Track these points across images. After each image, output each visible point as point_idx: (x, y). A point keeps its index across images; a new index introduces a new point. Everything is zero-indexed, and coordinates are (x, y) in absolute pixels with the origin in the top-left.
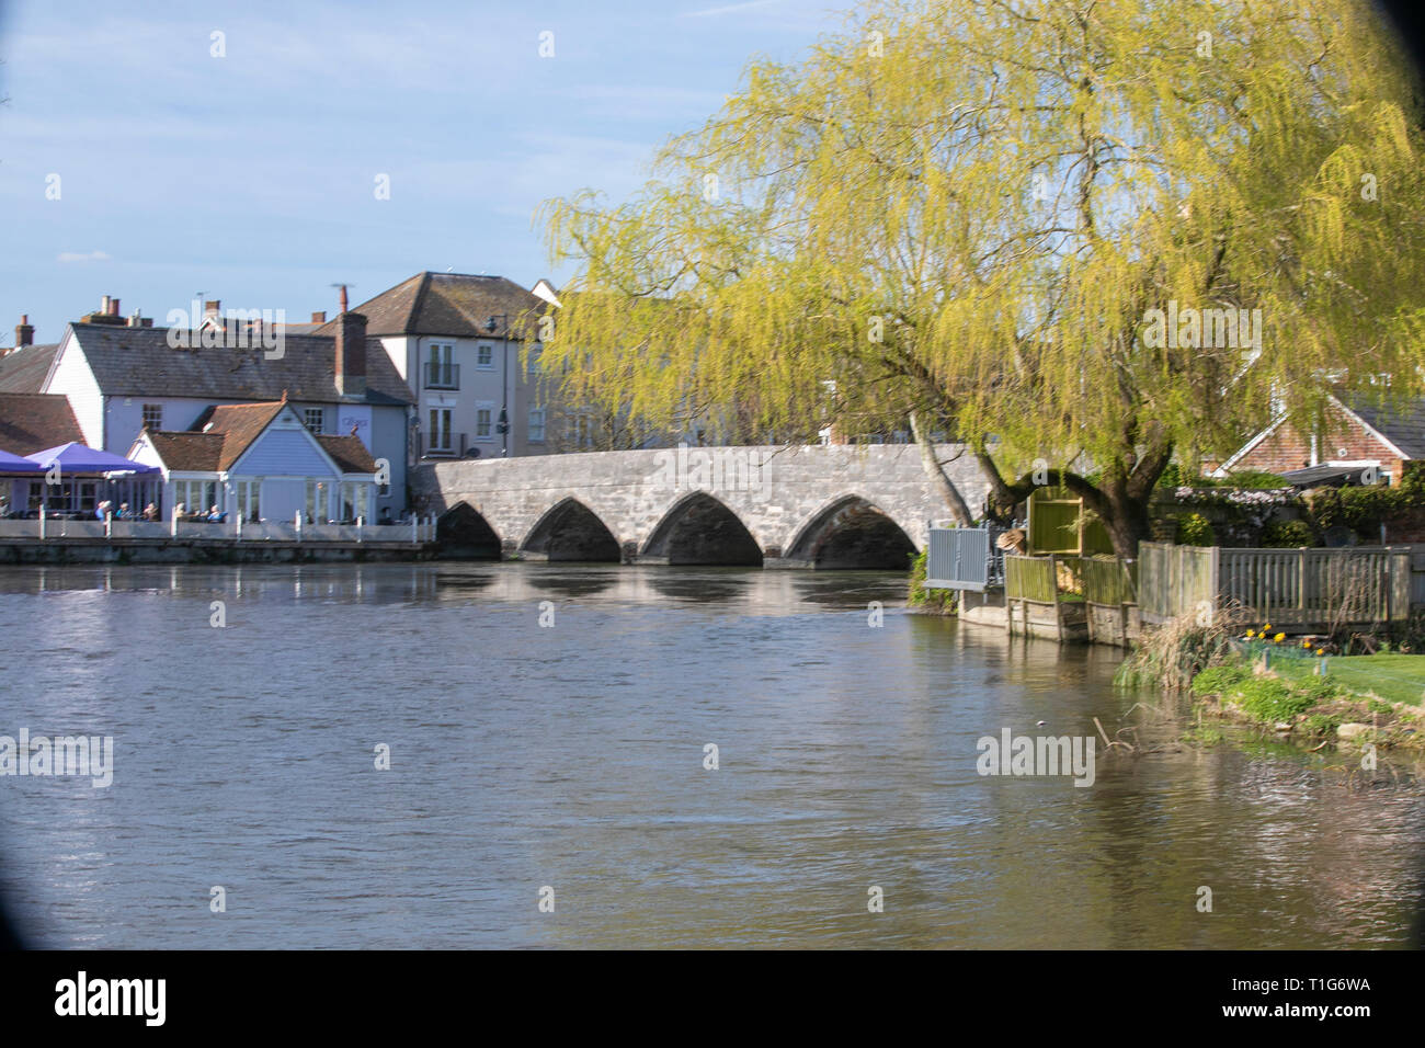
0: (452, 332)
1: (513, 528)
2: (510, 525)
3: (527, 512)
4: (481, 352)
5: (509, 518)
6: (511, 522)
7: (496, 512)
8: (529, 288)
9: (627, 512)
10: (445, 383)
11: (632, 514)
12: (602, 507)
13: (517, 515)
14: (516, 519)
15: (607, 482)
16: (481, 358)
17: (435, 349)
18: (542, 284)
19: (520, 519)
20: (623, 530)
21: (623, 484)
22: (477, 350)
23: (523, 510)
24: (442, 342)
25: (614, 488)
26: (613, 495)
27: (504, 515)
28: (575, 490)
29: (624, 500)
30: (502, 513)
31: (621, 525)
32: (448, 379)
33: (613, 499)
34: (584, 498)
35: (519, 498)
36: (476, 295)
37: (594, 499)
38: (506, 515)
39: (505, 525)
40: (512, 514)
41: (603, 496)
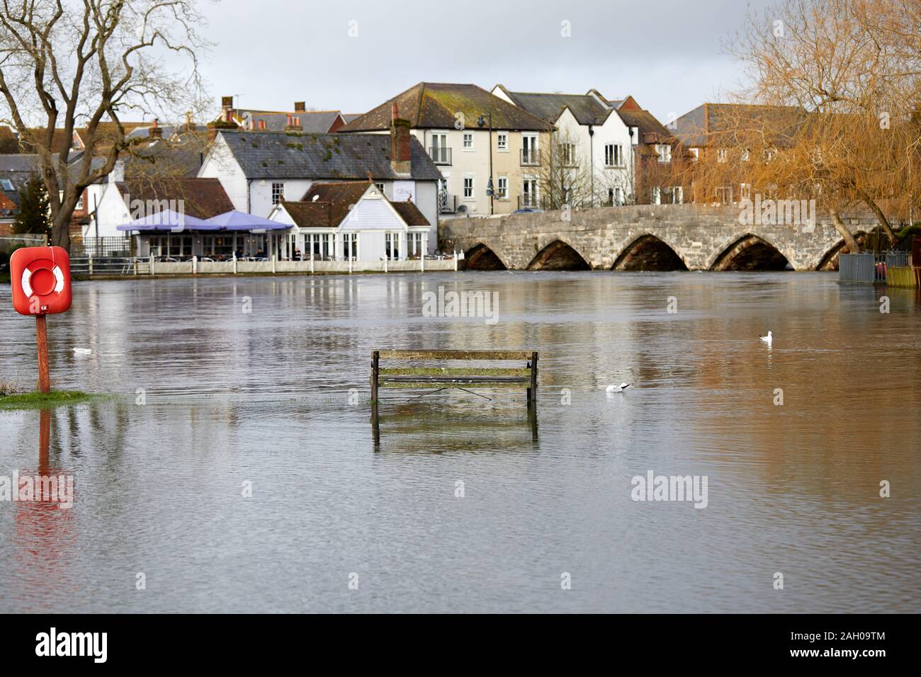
0: (446, 126)
1: (516, 260)
2: (513, 258)
3: (524, 249)
4: (466, 139)
5: (512, 253)
6: (514, 255)
7: (503, 249)
8: (488, 90)
9: (596, 248)
10: (442, 161)
11: (599, 249)
12: (578, 244)
13: (518, 251)
14: (517, 254)
15: (581, 228)
16: (465, 142)
17: (435, 137)
18: (498, 88)
19: (521, 254)
20: (593, 260)
21: (593, 230)
22: (462, 138)
23: (522, 248)
24: (439, 133)
25: (586, 231)
26: (586, 237)
27: (508, 252)
28: (559, 234)
29: (593, 240)
30: (507, 250)
31: (592, 256)
32: (444, 158)
33: (586, 240)
34: (564, 238)
35: (520, 239)
36: (457, 98)
37: (572, 239)
38: (510, 251)
39: (510, 258)
40: (515, 251)
41: (578, 237)
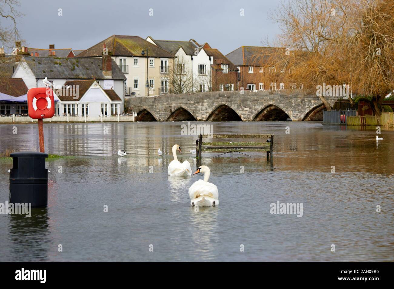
0: (126, 55)
1: (161, 117)
2: (160, 116)
3: (165, 112)
4: (135, 61)
5: (159, 114)
6: (160, 115)
7: (155, 112)
8: (145, 39)
9: (199, 111)
10: (124, 71)
11: (201, 111)
12: (191, 109)
13: (162, 113)
14: (162, 114)
15: (192, 102)
16: (135, 63)
17: (121, 60)
18: (149, 38)
19: (163, 114)
20: (198, 116)
21: (198, 103)
23: (164, 111)
24: (123, 58)
25: (194, 103)
26: (194, 106)
27: (158, 113)
28: (182, 104)
29: (198, 107)
30: (157, 112)
31: (197, 115)
33: (194, 107)
34: (184, 107)
35: (163, 107)
36: (130, 42)
37: (188, 107)
38: (159, 113)
39: (158, 116)
40: (161, 112)
41: (191, 106)
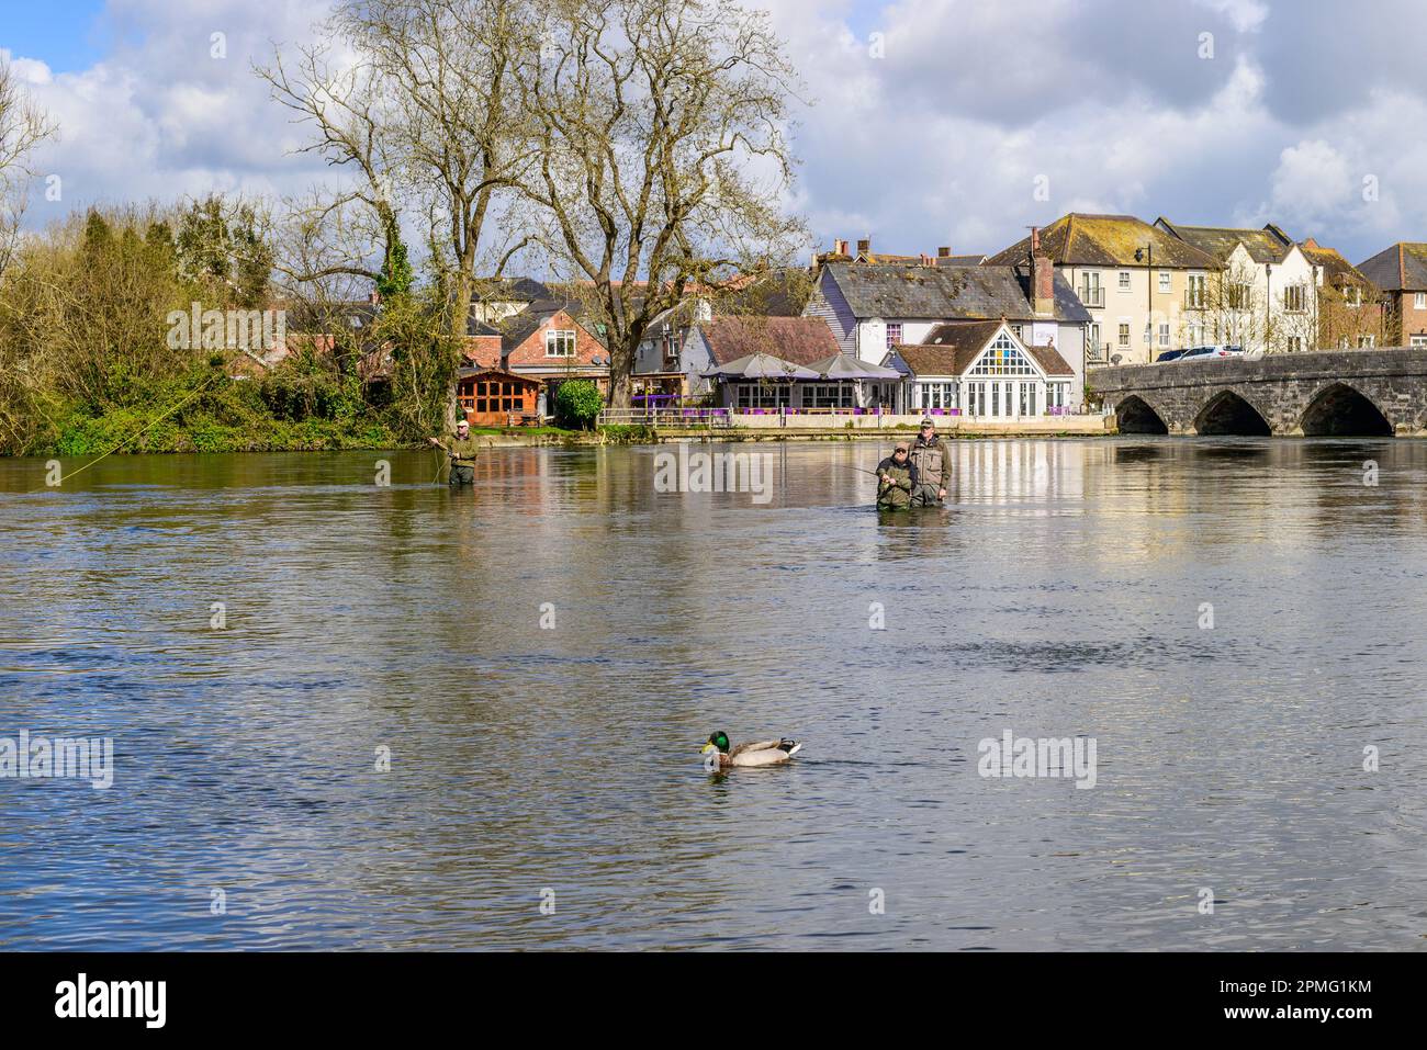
0: (1100, 263)
1: (1177, 416)
4: (1122, 277)
5: (1173, 408)
6: (1175, 411)
7: (1162, 405)
8: (1151, 223)
9: (1276, 402)
10: (1094, 303)
11: (1280, 402)
12: (1253, 398)
13: (1180, 406)
14: (1179, 409)
15: (1257, 378)
16: (1121, 281)
17: (1087, 275)
19: (1183, 409)
20: (1272, 416)
22: (1119, 276)
23: (1185, 403)
24: (1091, 271)
25: (1264, 382)
26: (1263, 388)
27: (1168, 407)
29: (1272, 392)
30: (1167, 405)
31: (1270, 412)
32: (1096, 300)
33: (1262, 392)
37: (1246, 392)
38: (1171, 406)
39: (1170, 414)
40: (1176, 405)
41: (1253, 389)
